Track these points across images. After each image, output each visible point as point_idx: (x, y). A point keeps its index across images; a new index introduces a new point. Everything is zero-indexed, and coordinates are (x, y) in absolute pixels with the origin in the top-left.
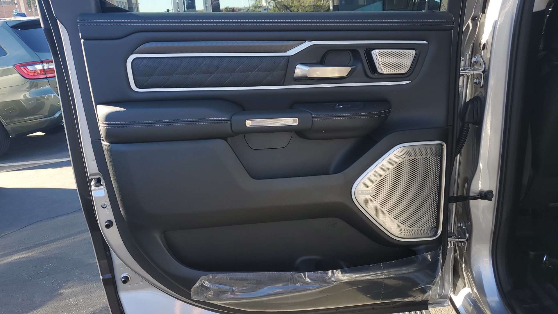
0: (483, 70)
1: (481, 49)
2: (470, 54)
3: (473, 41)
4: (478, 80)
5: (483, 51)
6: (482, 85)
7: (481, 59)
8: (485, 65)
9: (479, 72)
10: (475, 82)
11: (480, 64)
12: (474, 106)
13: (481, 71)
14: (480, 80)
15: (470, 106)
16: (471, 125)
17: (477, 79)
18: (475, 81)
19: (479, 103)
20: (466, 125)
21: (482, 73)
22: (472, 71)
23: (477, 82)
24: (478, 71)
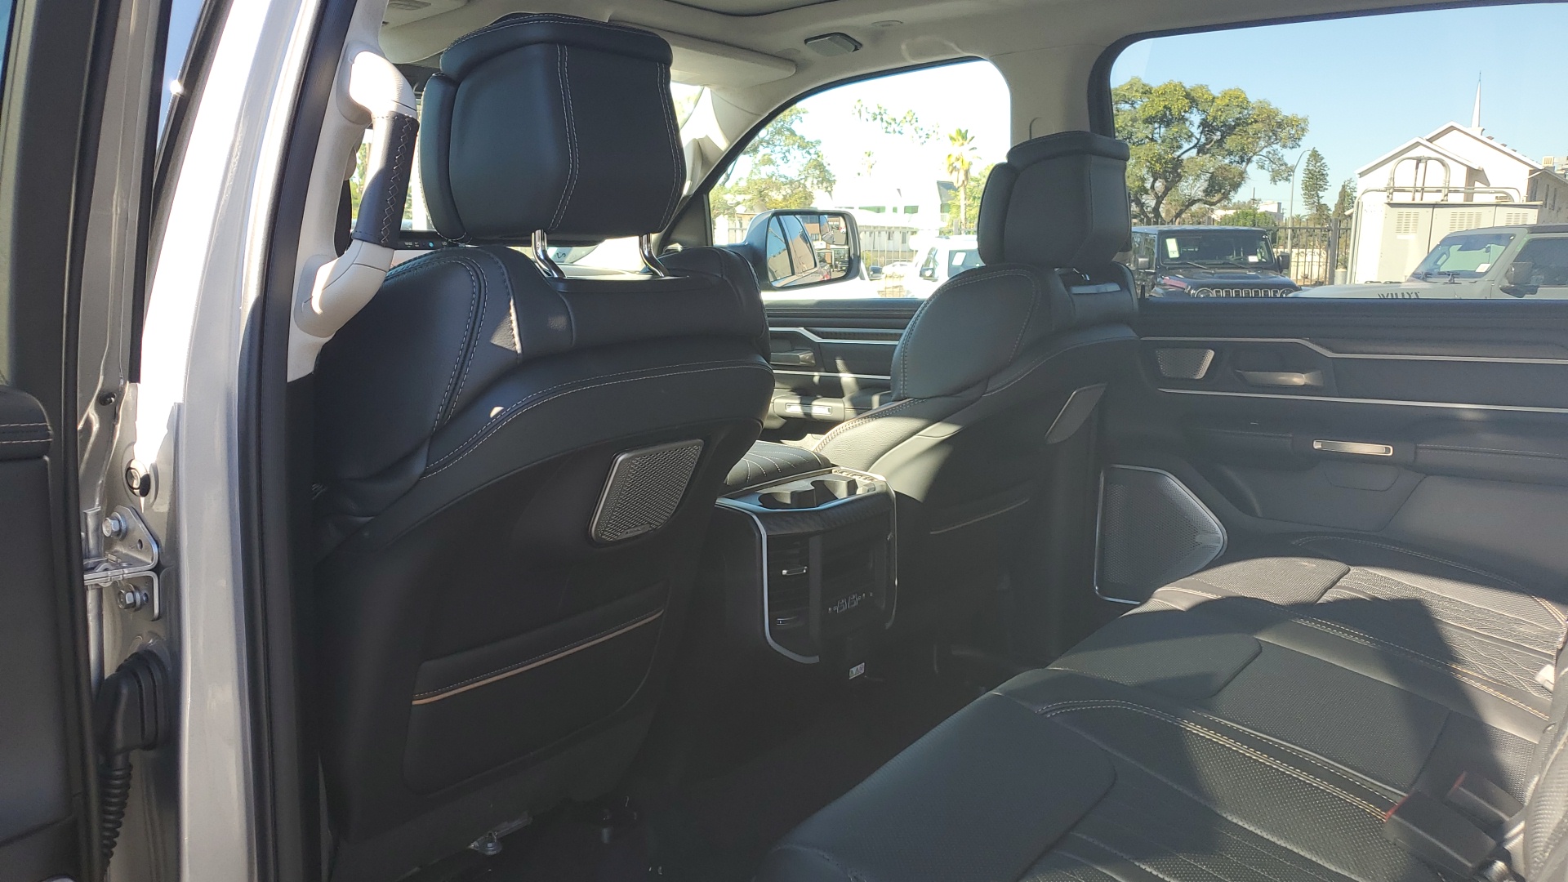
0: (152, 564)
1: (137, 491)
2: (98, 513)
3: (104, 468)
4: (138, 595)
5: (142, 499)
6: (156, 611)
7: (141, 525)
8: (158, 547)
9: (144, 571)
10: (128, 602)
11: (140, 541)
12: (140, 686)
13: (149, 567)
14: (146, 595)
15: (125, 691)
16: (136, 757)
17: (132, 592)
18: (129, 598)
19: (158, 675)
20: (119, 760)
21: (152, 574)
22: (116, 572)
23: (135, 602)
24: (139, 568)
